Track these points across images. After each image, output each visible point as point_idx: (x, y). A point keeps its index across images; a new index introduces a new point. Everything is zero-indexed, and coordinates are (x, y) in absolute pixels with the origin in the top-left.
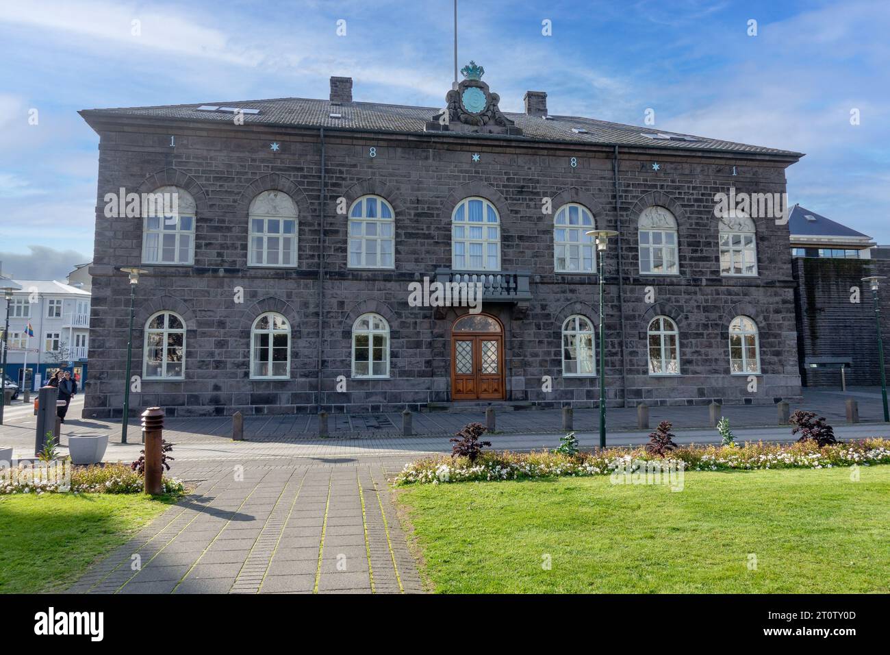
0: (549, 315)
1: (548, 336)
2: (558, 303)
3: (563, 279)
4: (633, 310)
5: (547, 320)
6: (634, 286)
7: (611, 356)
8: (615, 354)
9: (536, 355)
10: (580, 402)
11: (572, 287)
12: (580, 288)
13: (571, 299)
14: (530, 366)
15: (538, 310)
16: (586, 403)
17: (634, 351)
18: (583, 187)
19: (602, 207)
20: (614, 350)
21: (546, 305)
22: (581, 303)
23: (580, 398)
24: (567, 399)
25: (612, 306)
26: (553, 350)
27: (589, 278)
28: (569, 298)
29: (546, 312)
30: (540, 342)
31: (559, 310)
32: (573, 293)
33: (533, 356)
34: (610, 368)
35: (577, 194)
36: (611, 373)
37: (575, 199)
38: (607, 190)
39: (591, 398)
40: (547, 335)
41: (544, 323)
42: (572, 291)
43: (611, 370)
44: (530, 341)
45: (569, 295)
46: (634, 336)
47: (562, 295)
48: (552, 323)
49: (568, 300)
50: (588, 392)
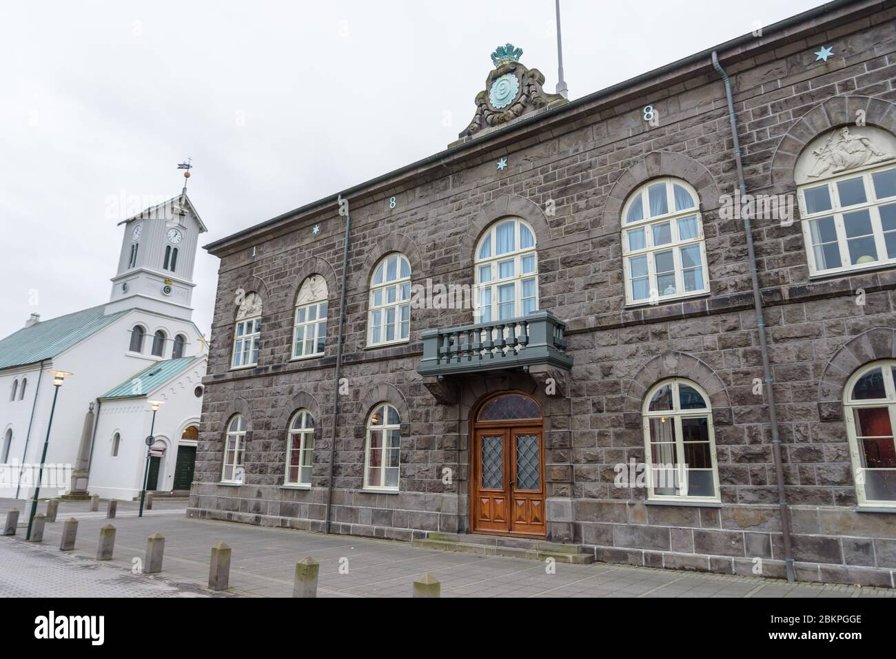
0: (616, 383)
1: (616, 423)
2: (633, 362)
3: (637, 315)
4: (798, 357)
5: (613, 393)
6: (796, 306)
7: (750, 460)
8: (762, 456)
9: (593, 460)
10: (682, 558)
11: (658, 327)
12: (674, 327)
13: (658, 349)
14: (587, 479)
15: (597, 378)
16: (696, 559)
17: (809, 450)
18: (670, 148)
19: (710, 169)
20: (757, 449)
21: (611, 368)
22: (676, 354)
23: (685, 548)
24: (656, 547)
25: (745, 355)
26: (626, 449)
27: (687, 306)
28: (653, 348)
29: (611, 379)
30: (602, 435)
31: (634, 372)
32: (661, 339)
33: (589, 462)
34: (751, 486)
35: (658, 161)
36: (751, 497)
37: (655, 172)
38: (720, 137)
39: (707, 551)
40: (613, 420)
41: (608, 399)
42: (659, 335)
43: (755, 491)
44: (583, 434)
45: (653, 344)
46: (807, 413)
47: (639, 345)
48: (623, 399)
49: (651, 352)
50: (700, 536)
